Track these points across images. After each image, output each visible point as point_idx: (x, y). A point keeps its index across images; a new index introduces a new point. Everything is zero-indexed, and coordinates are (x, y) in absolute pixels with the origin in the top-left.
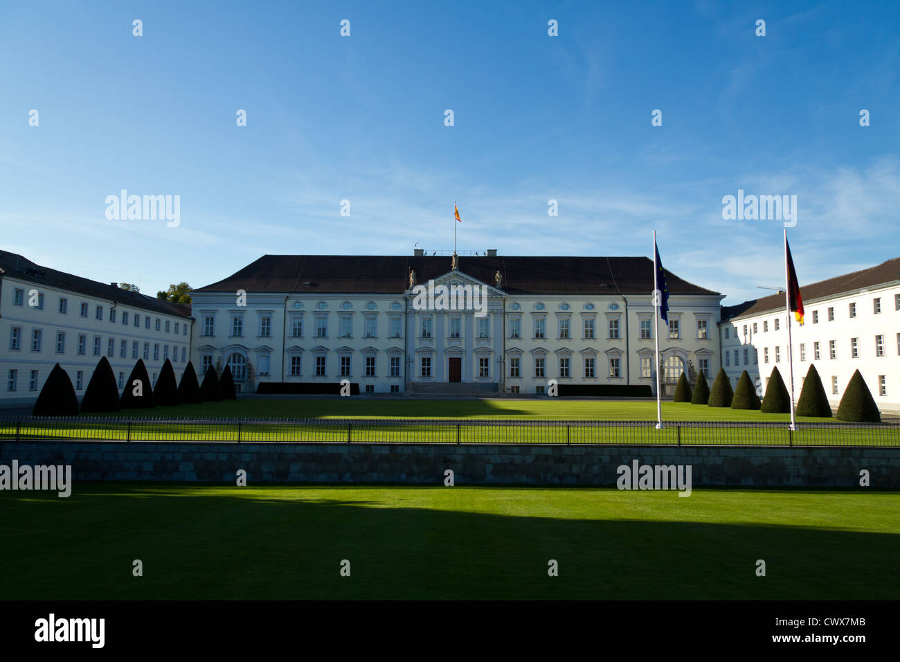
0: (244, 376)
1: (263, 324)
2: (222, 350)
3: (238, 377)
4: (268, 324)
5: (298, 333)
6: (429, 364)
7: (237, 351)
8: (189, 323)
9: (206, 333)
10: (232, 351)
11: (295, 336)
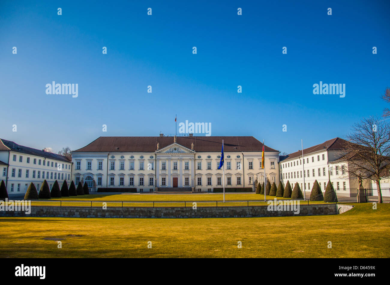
0: (92, 185)
1: (99, 165)
2: (84, 175)
3: (90, 185)
4: (101, 165)
5: (113, 168)
6: (165, 180)
7: (89, 176)
8: (71, 164)
9: (77, 168)
10: (87, 175)
11: (112, 169)
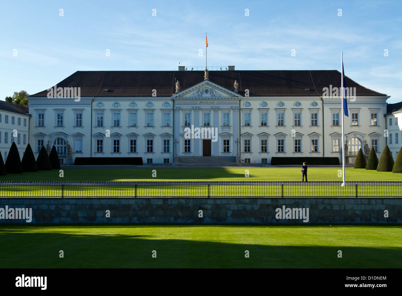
0: (65, 153)
1: (77, 118)
2: (50, 136)
3: (62, 154)
4: (81, 118)
5: (100, 124)
6: (189, 144)
7: (59, 137)
8: (27, 118)
9: (39, 124)
10: (57, 137)
11: (99, 126)
